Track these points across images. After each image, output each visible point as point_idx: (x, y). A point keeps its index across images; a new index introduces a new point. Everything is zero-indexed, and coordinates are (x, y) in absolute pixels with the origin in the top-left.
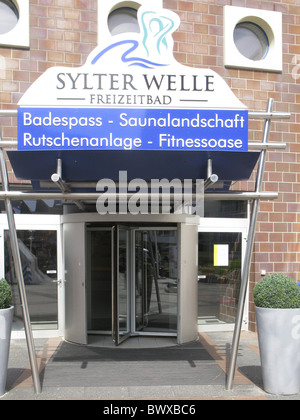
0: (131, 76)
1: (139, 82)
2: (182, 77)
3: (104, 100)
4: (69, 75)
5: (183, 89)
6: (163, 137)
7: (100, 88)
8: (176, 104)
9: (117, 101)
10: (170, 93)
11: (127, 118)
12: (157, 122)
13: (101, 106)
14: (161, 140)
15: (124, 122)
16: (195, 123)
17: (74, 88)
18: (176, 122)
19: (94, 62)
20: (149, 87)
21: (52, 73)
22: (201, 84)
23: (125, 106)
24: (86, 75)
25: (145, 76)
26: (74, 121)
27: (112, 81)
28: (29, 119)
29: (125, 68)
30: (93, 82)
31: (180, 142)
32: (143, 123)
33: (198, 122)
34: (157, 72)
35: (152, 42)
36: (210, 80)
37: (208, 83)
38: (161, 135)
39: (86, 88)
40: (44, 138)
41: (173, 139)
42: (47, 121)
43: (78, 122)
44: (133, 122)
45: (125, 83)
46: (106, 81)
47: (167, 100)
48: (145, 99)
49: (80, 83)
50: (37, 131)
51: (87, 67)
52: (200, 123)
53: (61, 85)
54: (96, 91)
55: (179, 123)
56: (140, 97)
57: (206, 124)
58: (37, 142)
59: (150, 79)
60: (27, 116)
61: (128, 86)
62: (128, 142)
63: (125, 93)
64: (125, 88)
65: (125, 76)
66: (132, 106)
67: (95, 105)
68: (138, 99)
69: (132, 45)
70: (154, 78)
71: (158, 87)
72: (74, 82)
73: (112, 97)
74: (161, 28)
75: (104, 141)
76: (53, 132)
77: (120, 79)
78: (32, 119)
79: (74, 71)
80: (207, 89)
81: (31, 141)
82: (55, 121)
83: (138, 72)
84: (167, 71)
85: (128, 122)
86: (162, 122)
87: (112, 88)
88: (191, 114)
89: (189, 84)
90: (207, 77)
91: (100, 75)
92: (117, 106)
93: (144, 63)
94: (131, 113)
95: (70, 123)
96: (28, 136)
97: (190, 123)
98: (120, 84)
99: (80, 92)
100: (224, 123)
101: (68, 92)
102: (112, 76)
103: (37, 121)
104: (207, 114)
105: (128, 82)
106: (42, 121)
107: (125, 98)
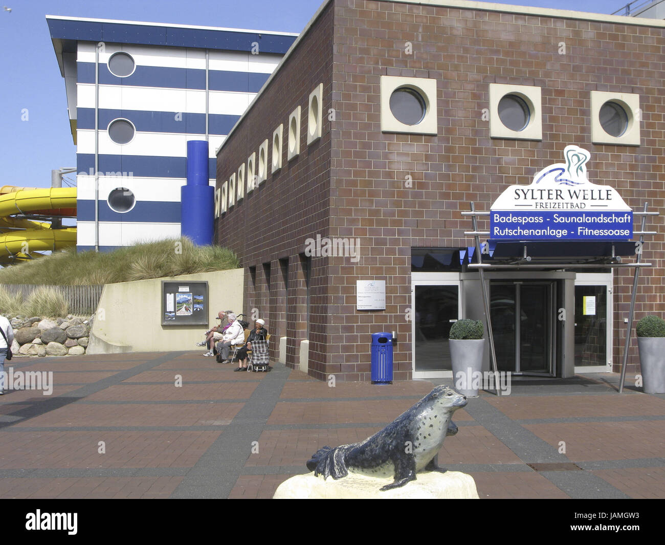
0: (561, 191)
1: (565, 195)
2: (592, 191)
3: (544, 206)
4: (523, 190)
5: (592, 199)
6: (580, 229)
7: (541, 198)
8: (588, 208)
9: (552, 207)
10: (585, 201)
11: (558, 217)
12: (577, 220)
13: (542, 210)
14: (579, 231)
15: (556, 220)
16: (600, 220)
17: (525, 198)
18: (588, 220)
19: (538, 182)
20: (571, 197)
21: (512, 189)
22: (604, 195)
23: (557, 210)
24: (533, 190)
25: (569, 191)
26: (525, 220)
27: (549, 194)
28: (498, 218)
29: (557, 186)
30: (537, 194)
31: (591, 232)
32: (568, 220)
33: (602, 219)
34: (576, 188)
35: (573, 168)
36: (609, 193)
37: (608, 195)
38: (579, 228)
39: (533, 198)
40: (507, 230)
41: (587, 230)
42: (509, 220)
43: (528, 220)
44: (562, 220)
45: (557, 195)
46: (545, 194)
47: (583, 206)
48: (569, 205)
49: (529, 195)
50: (502, 226)
51: (533, 186)
52: (603, 220)
53: (517, 197)
54: (539, 201)
55: (591, 220)
56: (566, 204)
57: (607, 220)
58: (502, 233)
59: (572, 193)
60: (497, 216)
61: (559, 197)
62: (559, 232)
63: (557, 201)
64: (557, 198)
65: (557, 191)
66: (561, 210)
67: (539, 209)
68: (565, 205)
69: (561, 171)
70: (575, 192)
71: (577, 197)
72: (525, 195)
73: (549, 204)
74: (579, 160)
75: (544, 232)
76: (513, 226)
77: (554, 193)
78: (499, 218)
79: (525, 188)
80: (608, 199)
81: (499, 232)
82: (515, 220)
83: (564, 188)
84: (582, 187)
85: (559, 220)
86: (580, 220)
87: (549, 198)
88: (597, 214)
89: (596, 195)
90: (607, 191)
91: (541, 191)
92: (552, 210)
93: (567, 182)
94: (561, 214)
95: (523, 220)
96: (497, 229)
97: (597, 220)
98: (554, 196)
99: (529, 201)
100: (618, 220)
101: (521, 201)
102: (549, 191)
103: (503, 220)
104: (608, 214)
105: (559, 194)
106: (505, 220)
107: (557, 204)
